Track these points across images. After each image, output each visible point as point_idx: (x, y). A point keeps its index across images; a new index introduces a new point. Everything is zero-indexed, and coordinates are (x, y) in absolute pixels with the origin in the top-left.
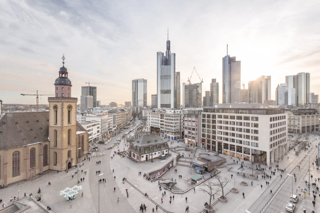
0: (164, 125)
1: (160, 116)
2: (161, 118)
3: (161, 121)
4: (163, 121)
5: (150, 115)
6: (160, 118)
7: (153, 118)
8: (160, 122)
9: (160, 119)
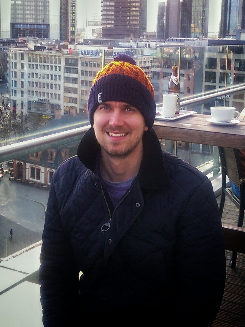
0: (79, 92)
1: (63, 64)
2: (67, 70)
3: (67, 79)
4: (75, 80)
5: (25, 62)
6: (62, 69)
7: (35, 71)
8: (62, 82)
9: (62, 73)
